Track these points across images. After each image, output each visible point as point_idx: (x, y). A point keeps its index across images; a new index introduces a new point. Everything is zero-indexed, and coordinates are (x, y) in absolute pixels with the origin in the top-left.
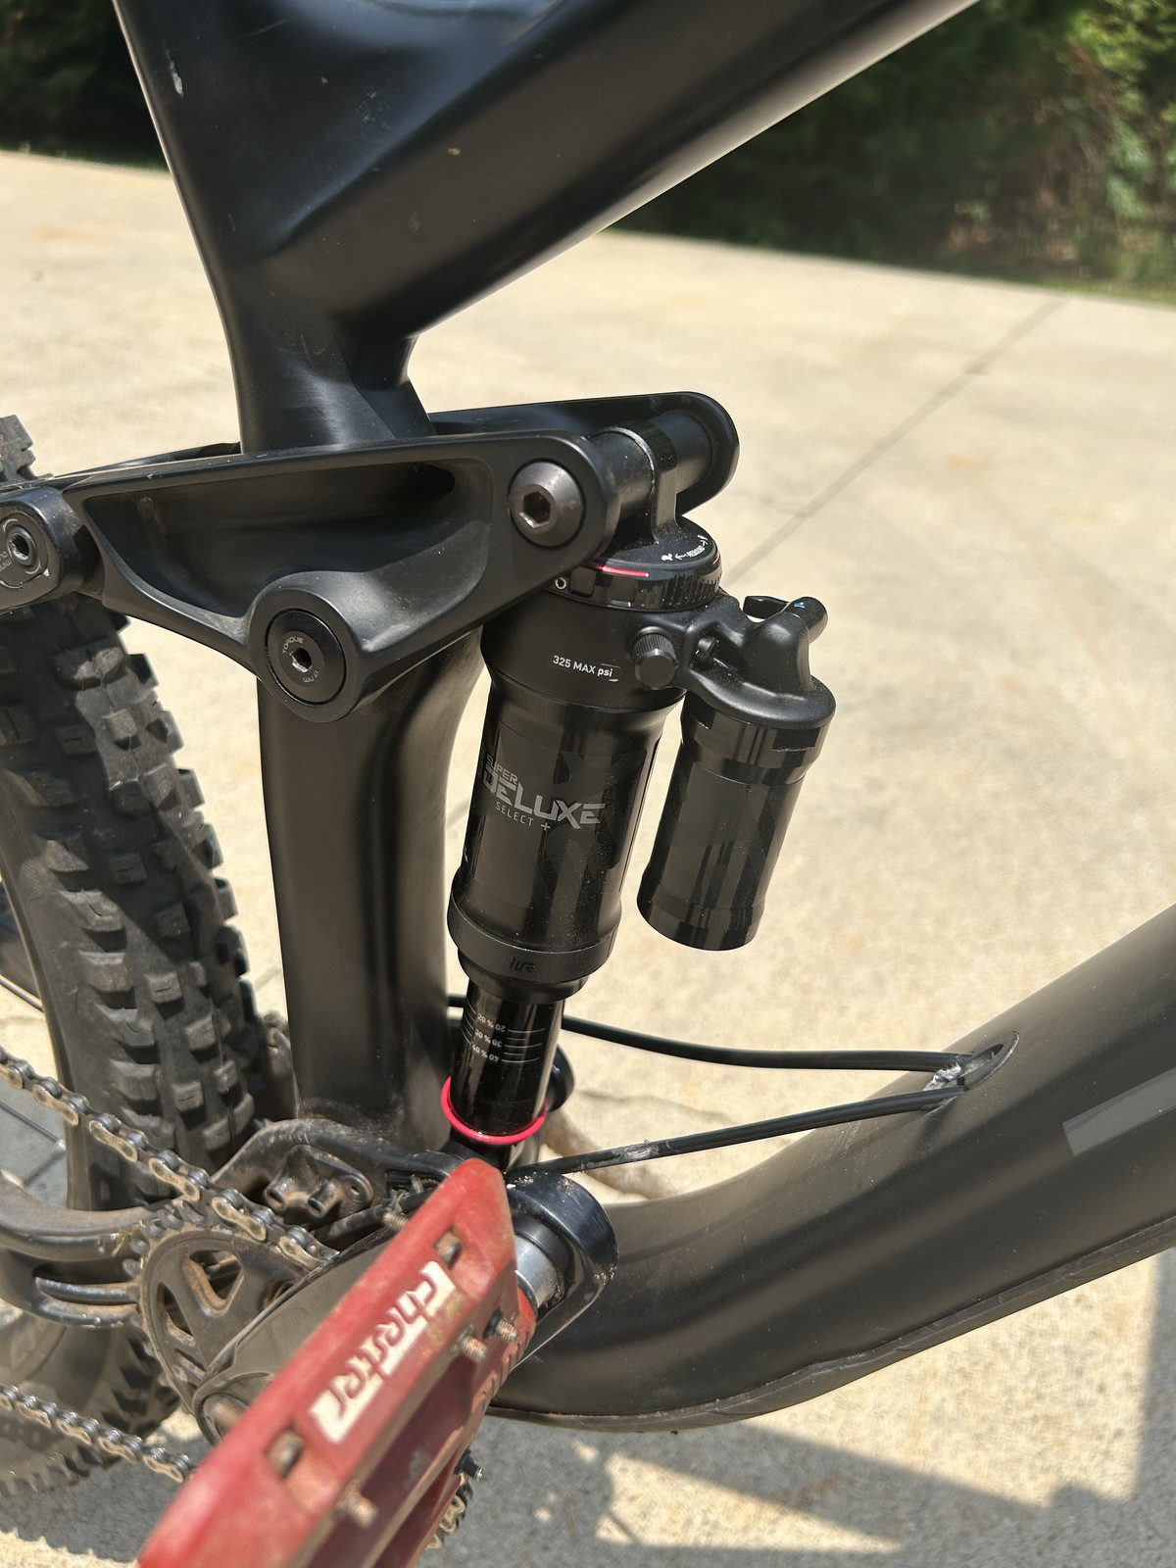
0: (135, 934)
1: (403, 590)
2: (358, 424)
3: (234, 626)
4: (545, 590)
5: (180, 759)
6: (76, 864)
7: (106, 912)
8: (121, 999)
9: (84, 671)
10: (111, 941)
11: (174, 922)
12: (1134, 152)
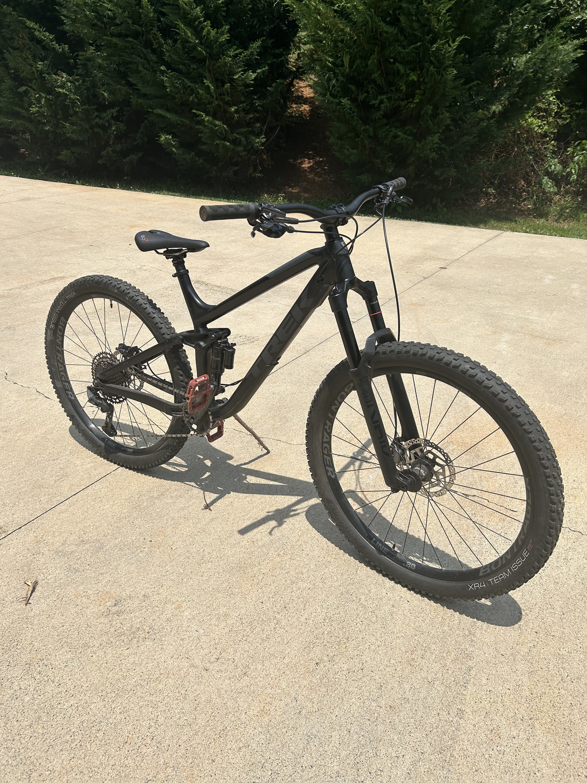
0: (184, 375)
1: (205, 343)
2: (203, 331)
3: (193, 345)
4: (214, 342)
5: (188, 360)
6: (179, 368)
7: (181, 373)
8: (182, 381)
9: (180, 350)
10: (182, 375)
11: (187, 374)
12: (555, 166)
